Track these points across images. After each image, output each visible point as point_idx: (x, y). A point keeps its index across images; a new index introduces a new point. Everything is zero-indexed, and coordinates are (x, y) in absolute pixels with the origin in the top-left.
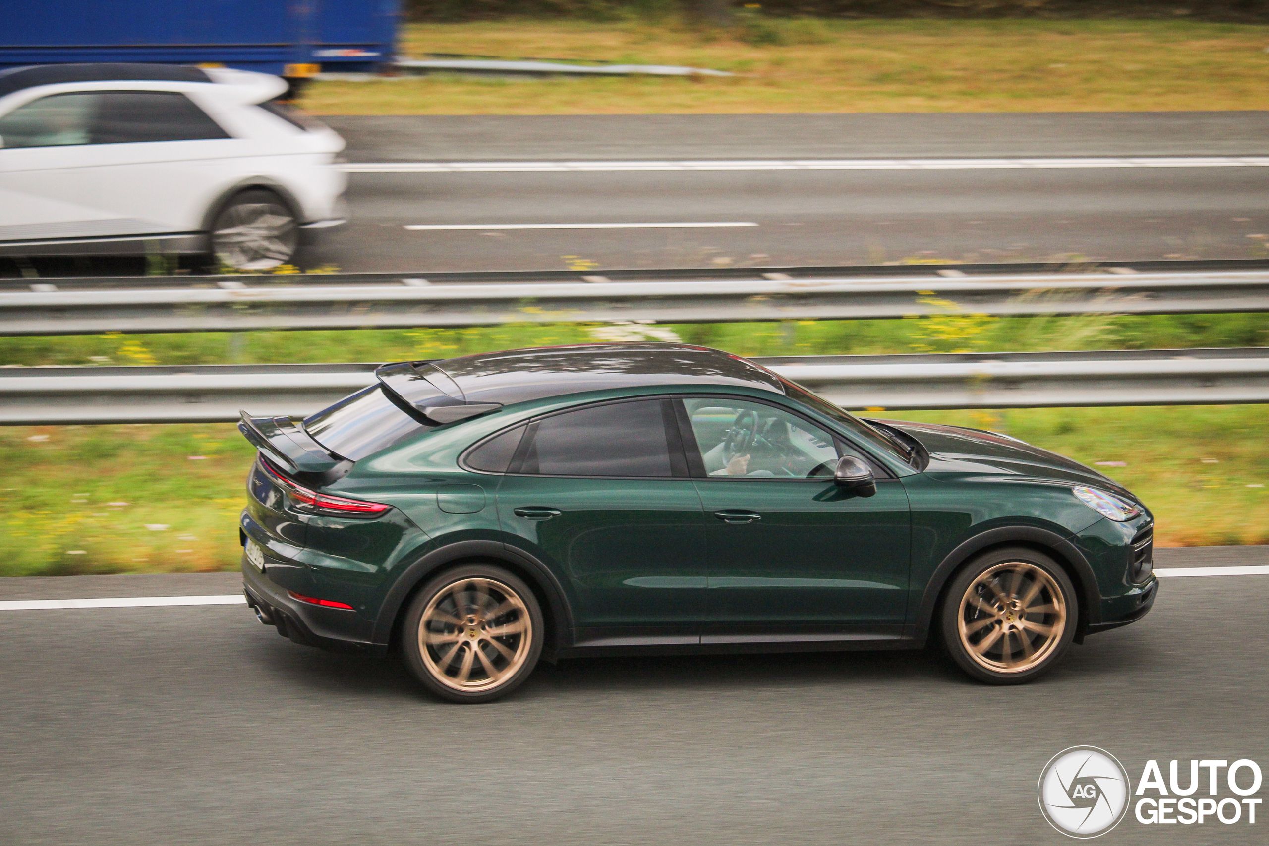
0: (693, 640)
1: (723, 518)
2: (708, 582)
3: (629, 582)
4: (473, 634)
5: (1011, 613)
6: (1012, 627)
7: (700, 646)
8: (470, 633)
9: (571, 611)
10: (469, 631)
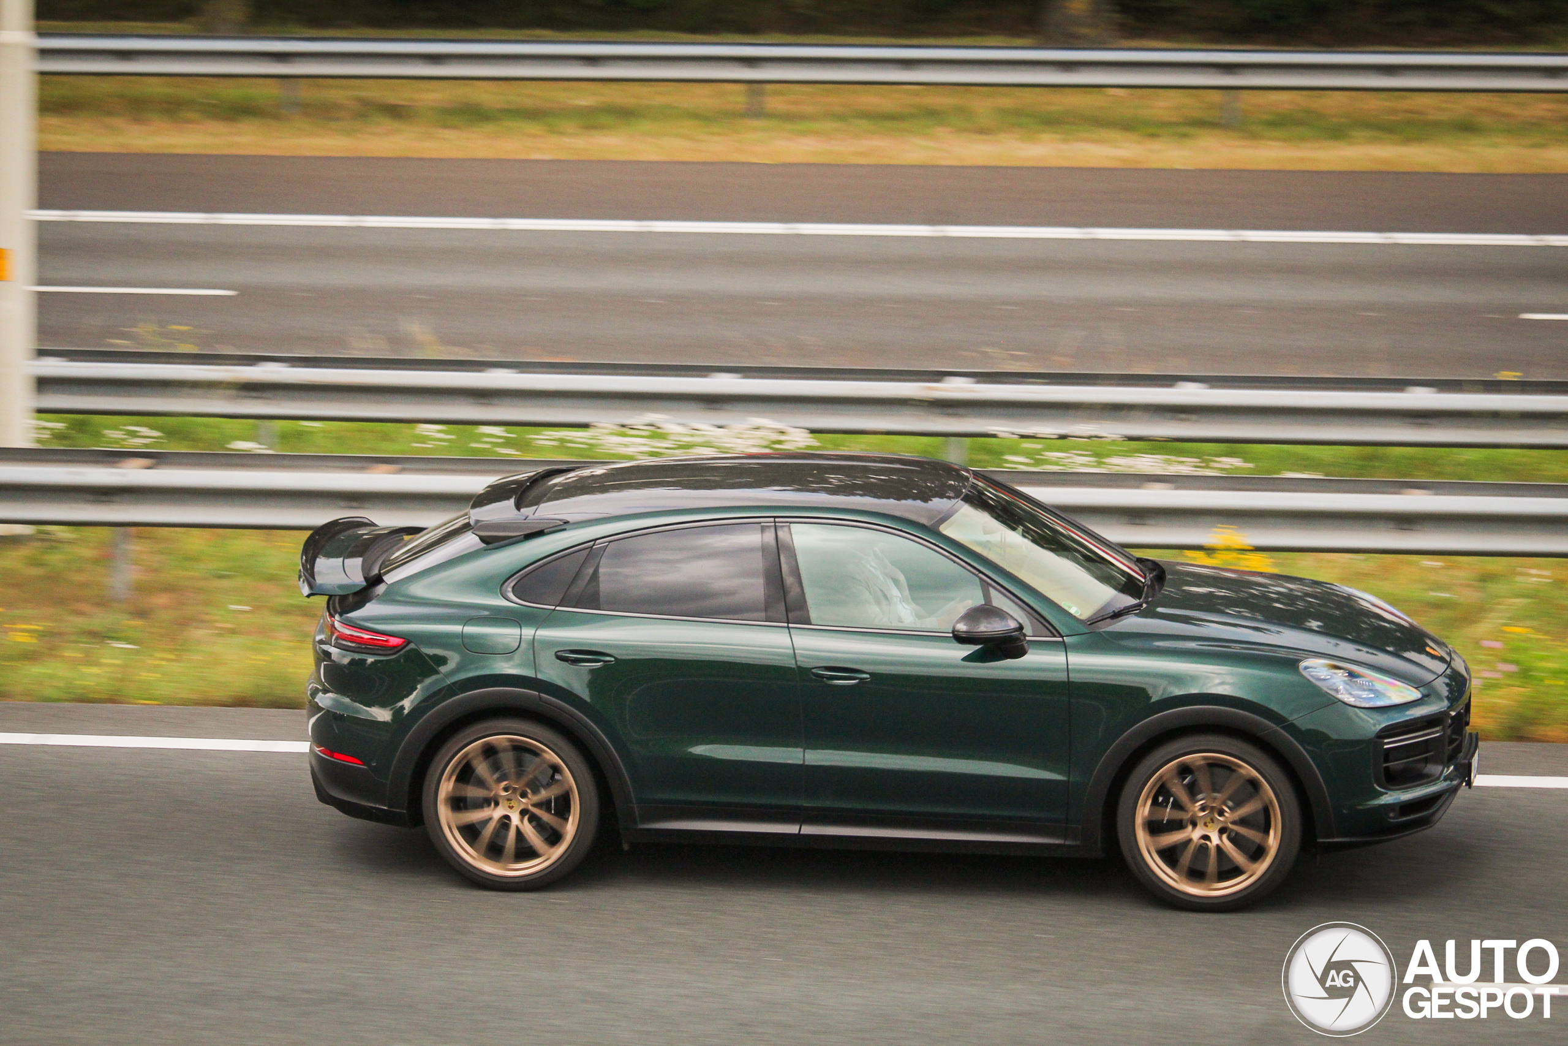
0: (792, 829)
1: (822, 676)
2: (804, 756)
3: (700, 750)
4: (511, 805)
5: (1212, 821)
6: (1206, 837)
7: (799, 836)
8: (507, 804)
9: (629, 783)
10: (506, 802)
